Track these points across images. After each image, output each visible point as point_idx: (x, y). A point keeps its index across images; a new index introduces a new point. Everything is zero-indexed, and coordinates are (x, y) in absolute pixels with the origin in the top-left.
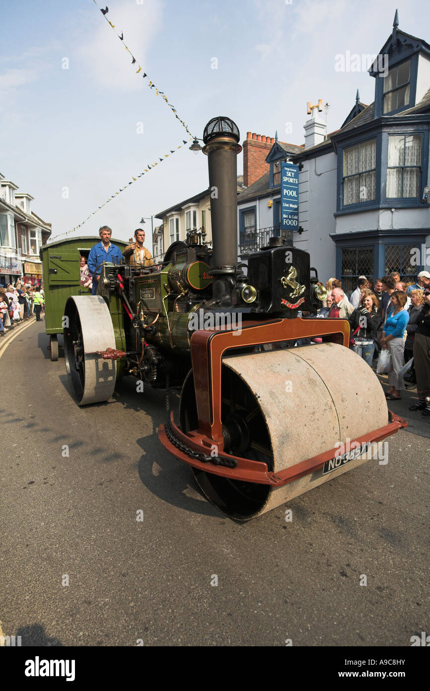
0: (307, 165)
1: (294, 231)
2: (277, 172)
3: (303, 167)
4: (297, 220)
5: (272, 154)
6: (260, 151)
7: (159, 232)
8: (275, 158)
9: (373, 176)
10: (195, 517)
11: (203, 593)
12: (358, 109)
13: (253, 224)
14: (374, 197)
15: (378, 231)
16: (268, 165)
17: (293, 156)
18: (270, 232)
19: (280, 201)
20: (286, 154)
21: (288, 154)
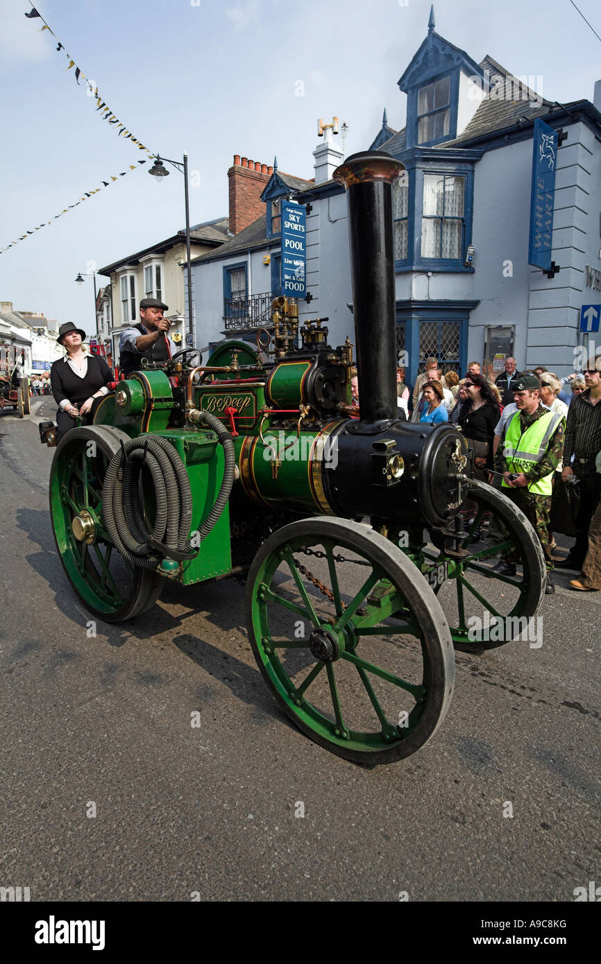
0: (318, 206)
1: (300, 299)
2: (277, 215)
3: (311, 209)
4: (304, 283)
5: (269, 189)
6: (253, 185)
7: (105, 296)
8: (274, 195)
9: (404, 227)
10: (157, 706)
11: (168, 813)
12: (385, 134)
13: (243, 288)
14: (406, 255)
15: (410, 302)
16: (264, 205)
17: (299, 194)
18: (267, 299)
19: (280, 257)
20: (288, 189)
21: (291, 190)
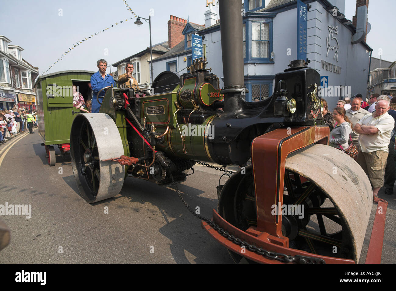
0: (207, 36)
2: (189, 40)
3: (204, 38)
5: (185, 29)
6: (179, 27)
7: (115, 75)
8: (188, 32)
9: (244, 45)
14: (245, 57)
15: (248, 76)
16: (183, 36)
17: (199, 31)
19: (191, 58)
20: (194, 30)
21: (195, 30)
